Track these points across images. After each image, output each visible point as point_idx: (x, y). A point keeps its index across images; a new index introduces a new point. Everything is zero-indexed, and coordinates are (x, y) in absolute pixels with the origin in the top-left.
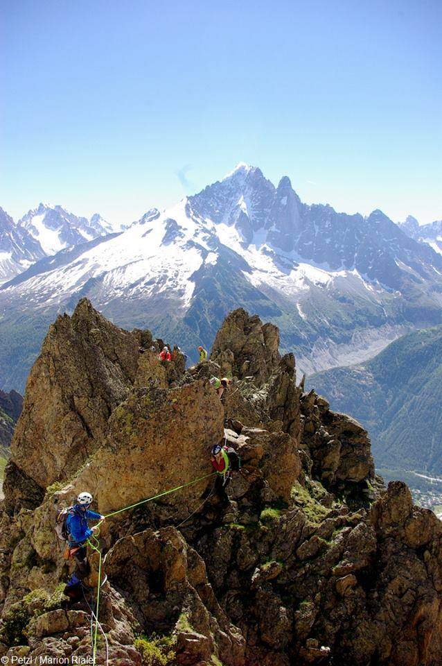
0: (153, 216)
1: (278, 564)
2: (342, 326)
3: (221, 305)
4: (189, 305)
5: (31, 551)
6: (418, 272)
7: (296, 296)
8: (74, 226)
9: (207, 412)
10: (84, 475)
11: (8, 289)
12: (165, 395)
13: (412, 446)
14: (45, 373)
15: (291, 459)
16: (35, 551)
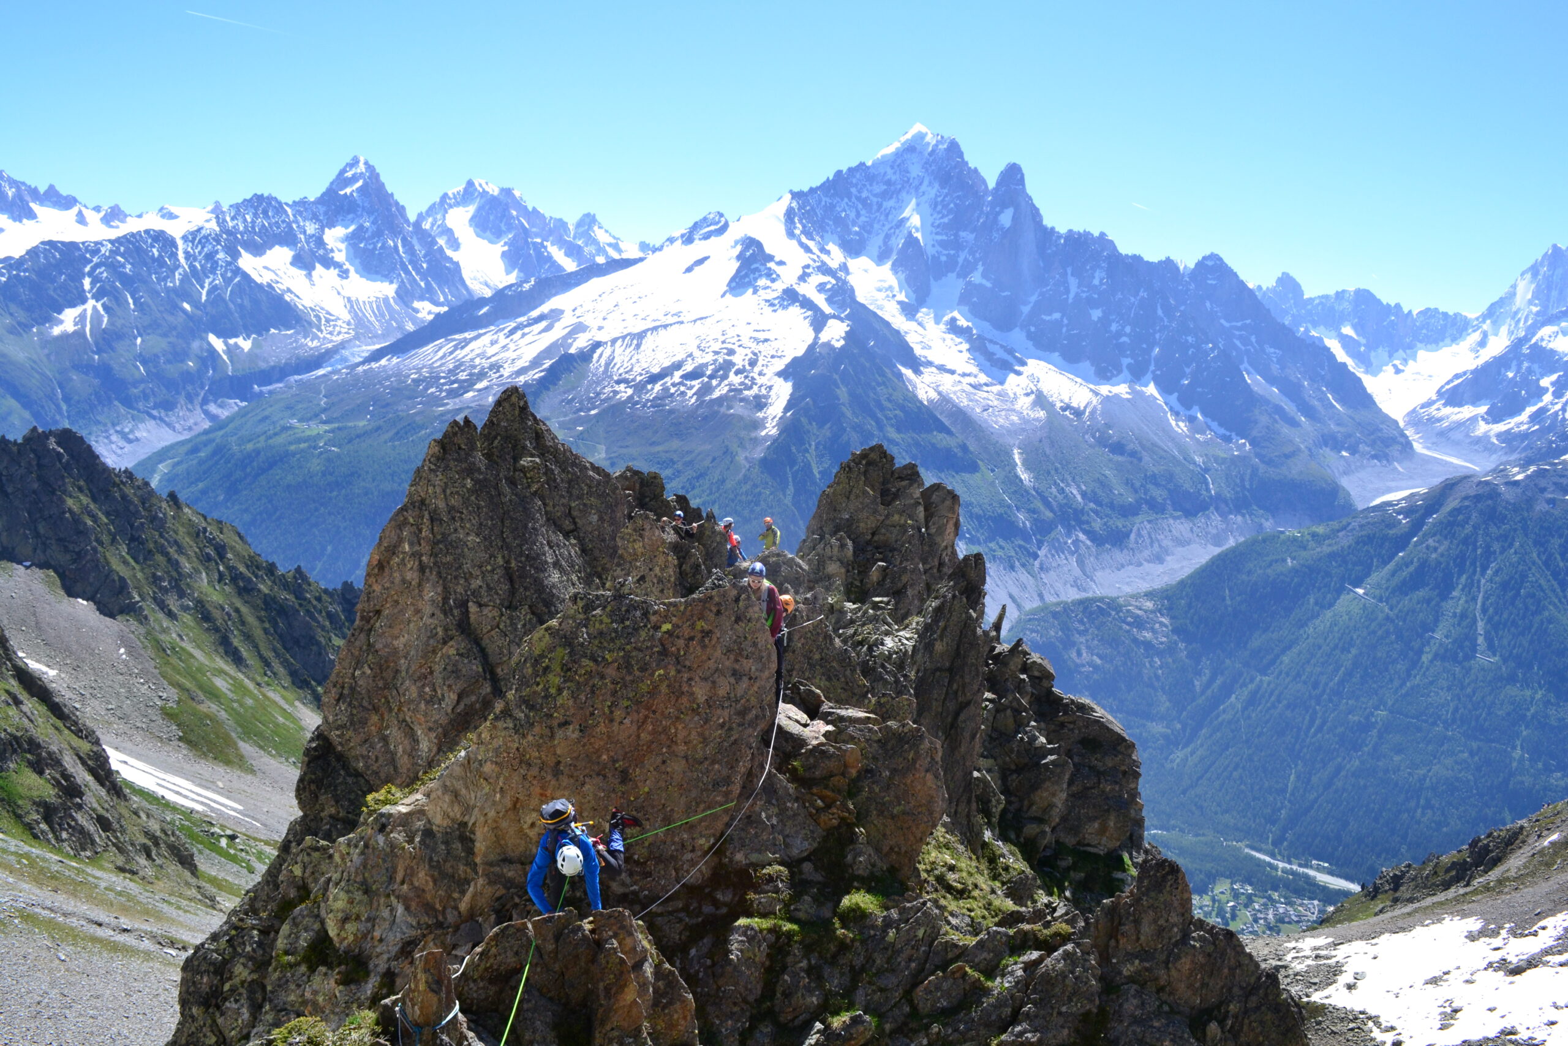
0: (712, 228)
1: (867, 1018)
2: (1112, 506)
3: (845, 438)
4: (774, 432)
5: (318, 932)
6: (1292, 401)
7: (1013, 431)
8: (537, 235)
9: (737, 661)
10: (451, 775)
11: (383, 362)
12: (646, 614)
13: (1243, 787)
14: (411, 544)
15: (924, 784)
16: (326, 932)
